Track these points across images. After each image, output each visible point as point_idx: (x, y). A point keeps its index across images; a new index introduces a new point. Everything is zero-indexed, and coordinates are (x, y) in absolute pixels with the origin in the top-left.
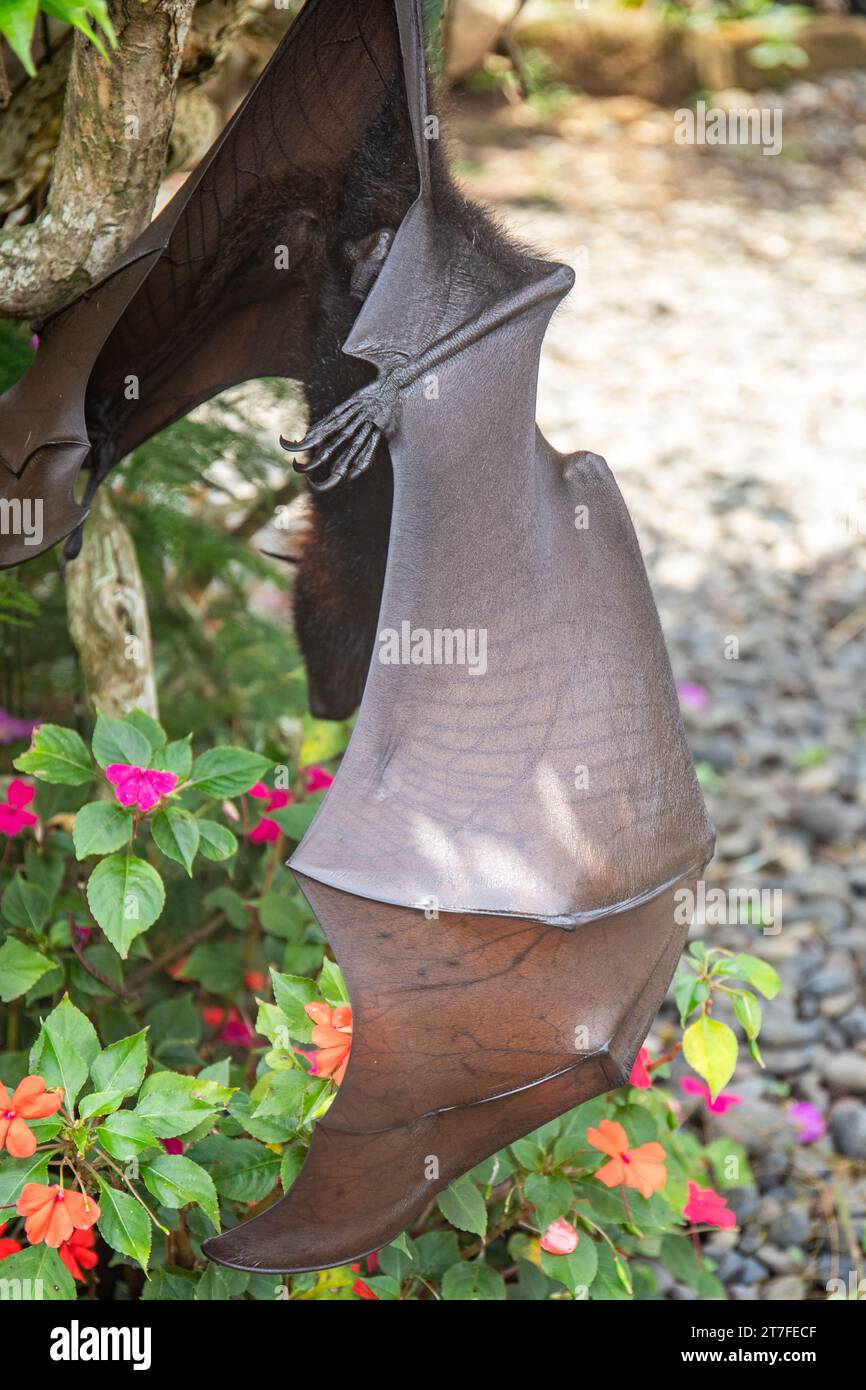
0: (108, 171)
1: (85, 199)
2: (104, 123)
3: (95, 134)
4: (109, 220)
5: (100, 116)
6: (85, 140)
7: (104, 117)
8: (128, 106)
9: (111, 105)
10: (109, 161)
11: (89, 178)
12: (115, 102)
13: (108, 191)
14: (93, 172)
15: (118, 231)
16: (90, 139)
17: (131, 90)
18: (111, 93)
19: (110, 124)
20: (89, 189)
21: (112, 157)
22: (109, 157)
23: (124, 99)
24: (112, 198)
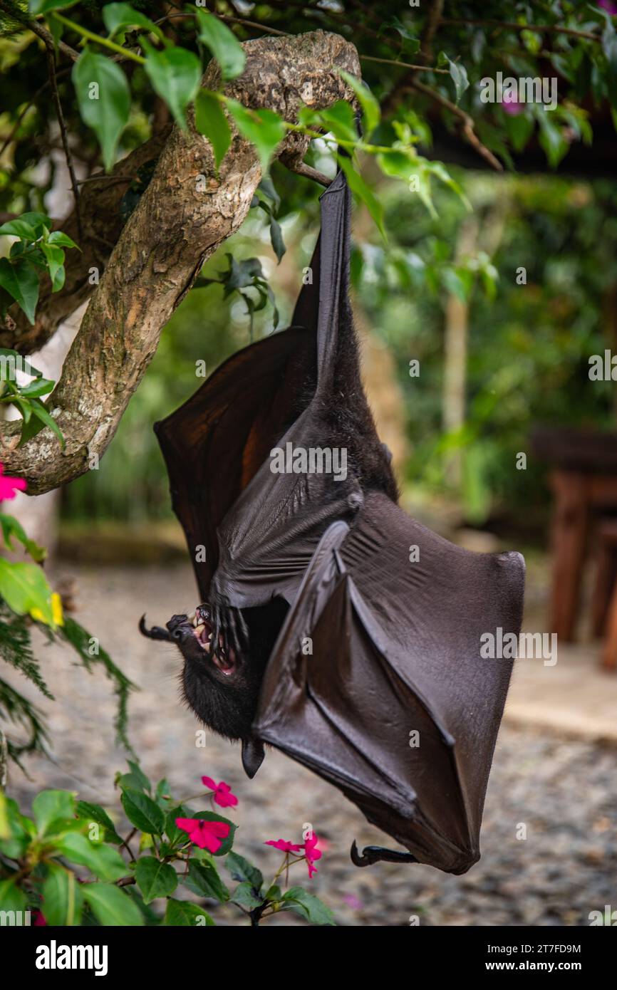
0: (116, 375)
1: (95, 395)
2: (125, 339)
3: (115, 346)
4: (109, 412)
5: (123, 333)
6: (104, 351)
7: (127, 334)
8: (145, 327)
9: (135, 326)
10: (119, 368)
11: (100, 380)
12: (137, 324)
13: (112, 390)
14: (104, 376)
15: (111, 421)
16: (109, 350)
17: (151, 315)
18: (137, 316)
19: (129, 339)
20: (99, 388)
21: (123, 365)
22: (120, 365)
23: (145, 321)
24: (112, 396)
